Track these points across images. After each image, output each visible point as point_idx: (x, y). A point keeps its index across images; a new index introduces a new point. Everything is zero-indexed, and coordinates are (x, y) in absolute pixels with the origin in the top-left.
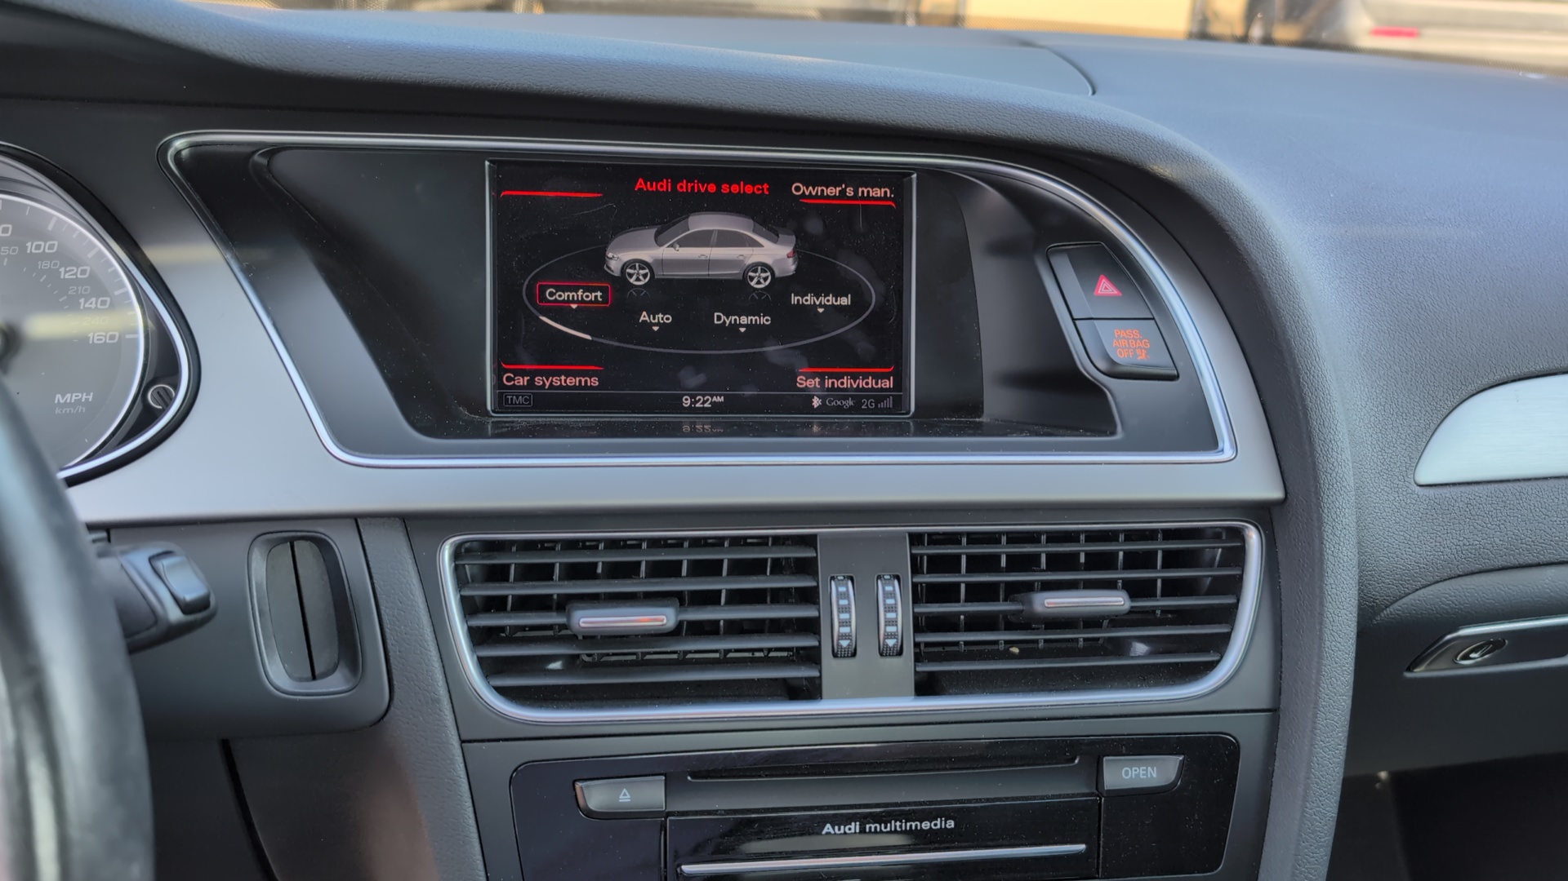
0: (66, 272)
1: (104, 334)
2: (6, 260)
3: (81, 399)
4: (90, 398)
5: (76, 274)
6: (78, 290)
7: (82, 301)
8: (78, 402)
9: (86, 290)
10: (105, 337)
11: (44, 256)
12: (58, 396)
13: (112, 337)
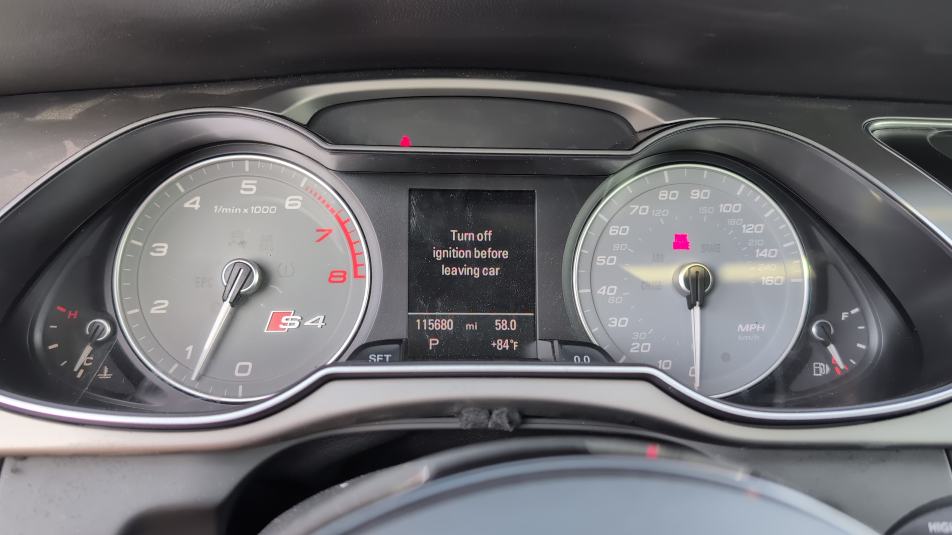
0: (747, 228)
1: (772, 278)
2: (705, 217)
3: (756, 329)
4: (763, 328)
5: (753, 230)
6: (754, 242)
7: (758, 251)
8: (754, 331)
9: (760, 243)
10: (774, 280)
11: (732, 215)
12: (740, 326)
13: (779, 281)
